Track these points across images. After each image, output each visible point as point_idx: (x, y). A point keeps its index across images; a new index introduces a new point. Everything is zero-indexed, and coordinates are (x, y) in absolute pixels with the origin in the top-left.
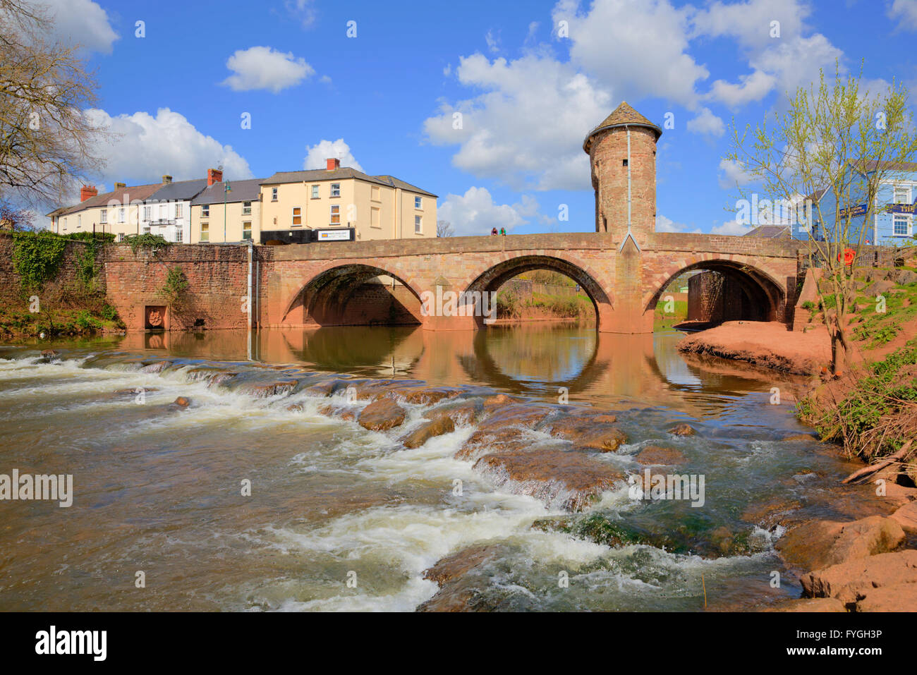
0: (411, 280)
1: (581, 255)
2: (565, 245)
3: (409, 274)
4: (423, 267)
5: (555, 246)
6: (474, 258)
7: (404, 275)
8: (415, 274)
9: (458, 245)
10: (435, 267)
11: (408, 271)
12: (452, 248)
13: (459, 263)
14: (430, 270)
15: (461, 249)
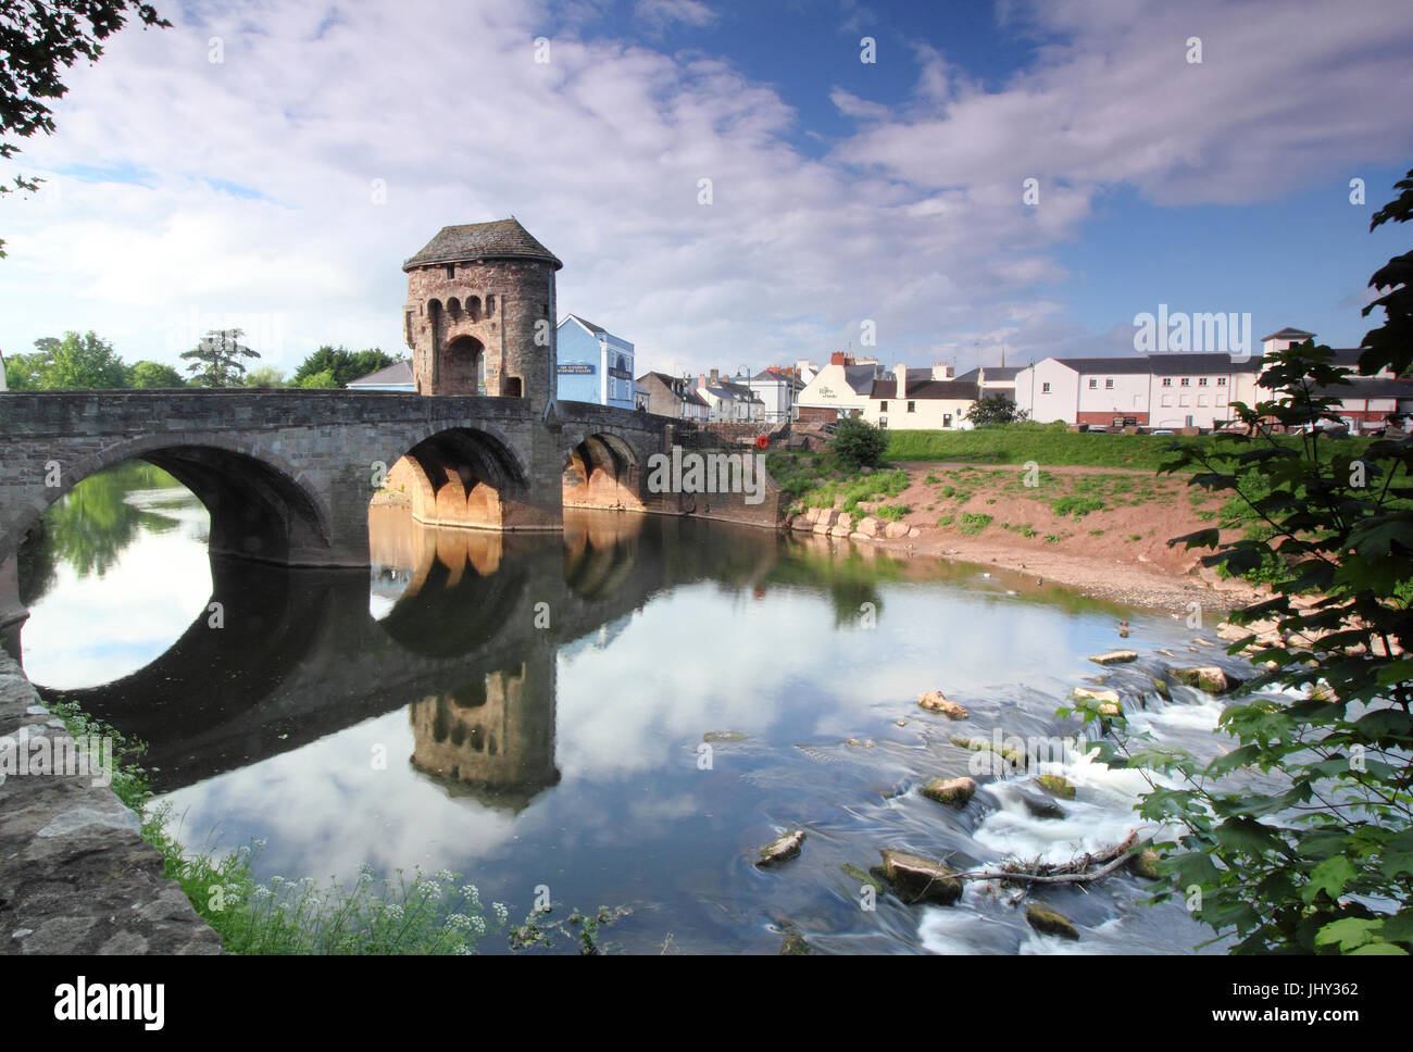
0: (300, 474)
1: (504, 427)
2: (492, 413)
3: (295, 463)
4: (319, 449)
5: (483, 414)
6: (394, 433)
7: (287, 465)
8: (305, 462)
9: (372, 411)
10: (339, 449)
11: (294, 457)
12: (365, 416)
13: (373, 440)
14: (330, 455)
15: (376, 416)
